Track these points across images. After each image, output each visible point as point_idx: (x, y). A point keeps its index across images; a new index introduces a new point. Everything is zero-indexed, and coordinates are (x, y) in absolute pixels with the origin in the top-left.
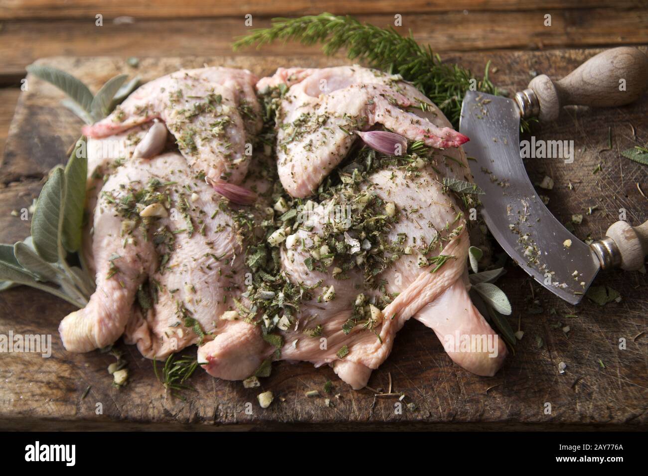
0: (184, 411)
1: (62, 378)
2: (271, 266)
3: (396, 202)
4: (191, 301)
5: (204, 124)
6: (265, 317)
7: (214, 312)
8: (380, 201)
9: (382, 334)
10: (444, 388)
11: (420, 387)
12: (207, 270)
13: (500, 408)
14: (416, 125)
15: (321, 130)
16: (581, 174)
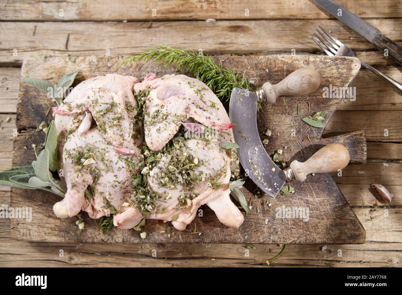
0: (110, 240)
1: (57, 226)
2: (143, 182)
3: (199, 157)
4: (109, 198)
5: (109, 118)
6: (142, 206)
7: (119, 203)
8: (191, 157)
9: (192, 211)
10: (218, 230)
11: (208, 229)
12: (115, 187)
13: (240, 238)
14: (209, 119)
15: (164, 122)
16: (284, 129)
